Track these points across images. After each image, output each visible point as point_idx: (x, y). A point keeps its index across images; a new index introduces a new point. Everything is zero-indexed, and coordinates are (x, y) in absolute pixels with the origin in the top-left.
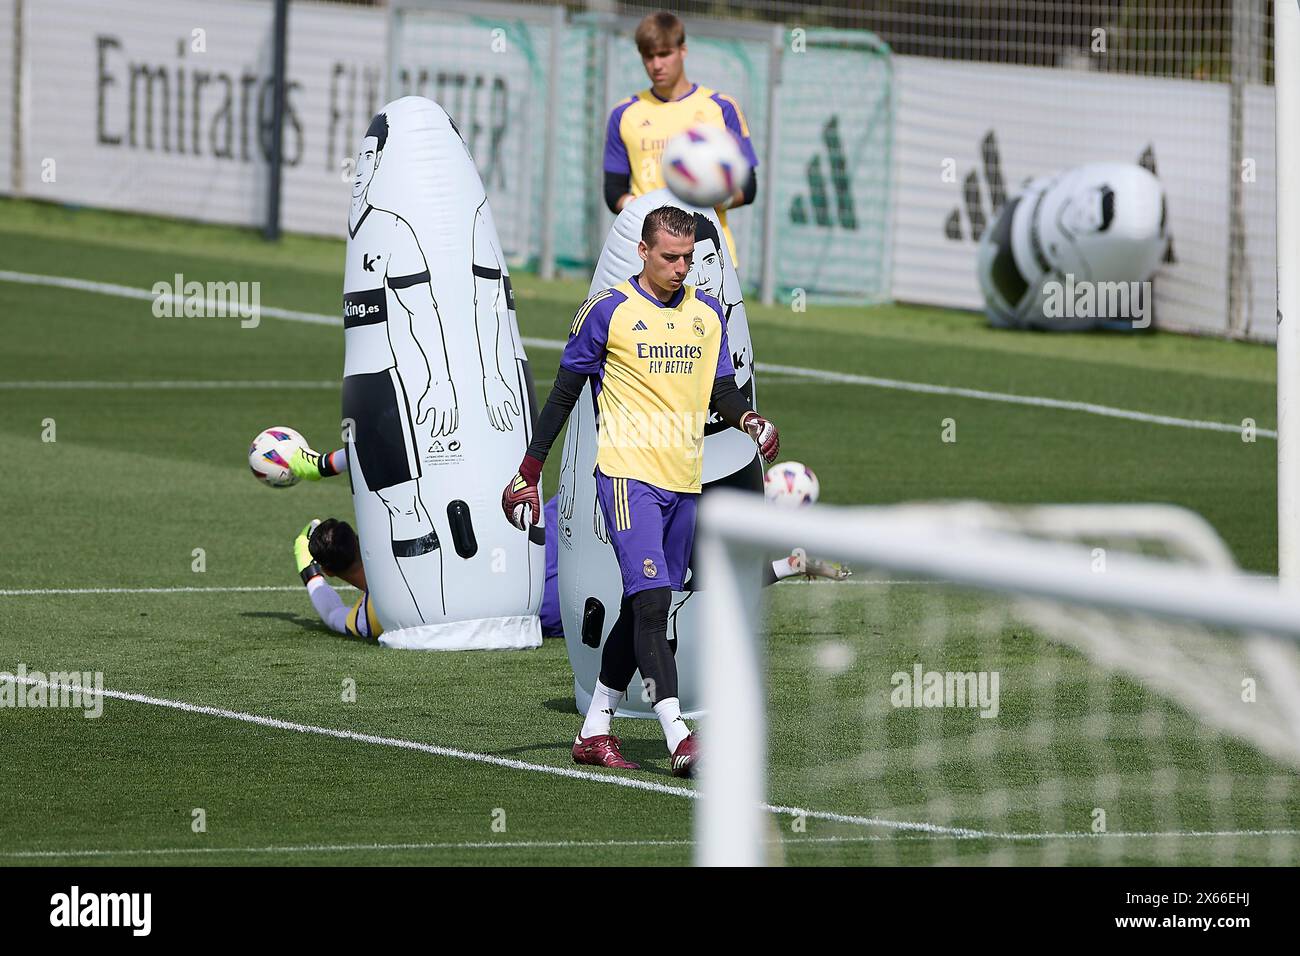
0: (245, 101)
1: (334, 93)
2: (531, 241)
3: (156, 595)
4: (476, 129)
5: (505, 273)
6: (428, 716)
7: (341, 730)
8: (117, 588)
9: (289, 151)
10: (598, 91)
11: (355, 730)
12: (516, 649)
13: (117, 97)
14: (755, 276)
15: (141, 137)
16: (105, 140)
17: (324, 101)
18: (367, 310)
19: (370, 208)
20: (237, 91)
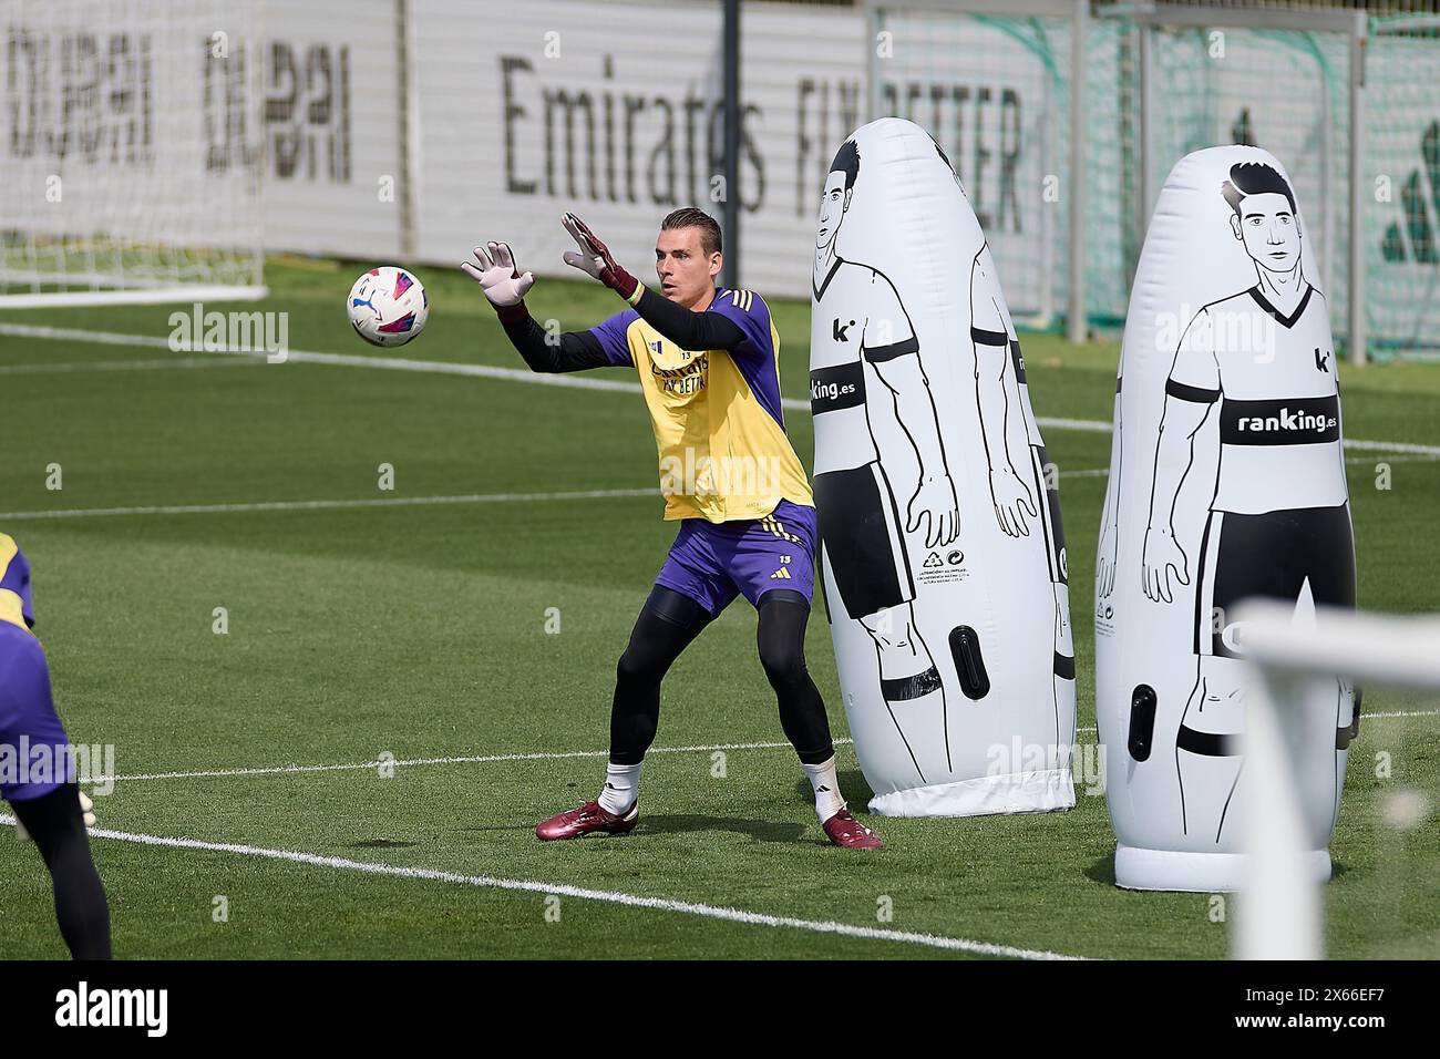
0: (690, 130)
1: (802, 114)
2: (1055, 293)
3: (586, 759)
4: (982, 154)
5: (1012, 336)
6: (933, 900)
7: (823, 922)
8: (537, 752)
9: (748, 193)
10: (1135, 102)
11: (839, 920)
12: (1042, 812)
13: (529, 131)
14: (1342, 329)
15: (560, 180)
16: (516, 187)
17: (791, 124)
18: (839, 390)
19: (840, 261)
20: (680, 117)
